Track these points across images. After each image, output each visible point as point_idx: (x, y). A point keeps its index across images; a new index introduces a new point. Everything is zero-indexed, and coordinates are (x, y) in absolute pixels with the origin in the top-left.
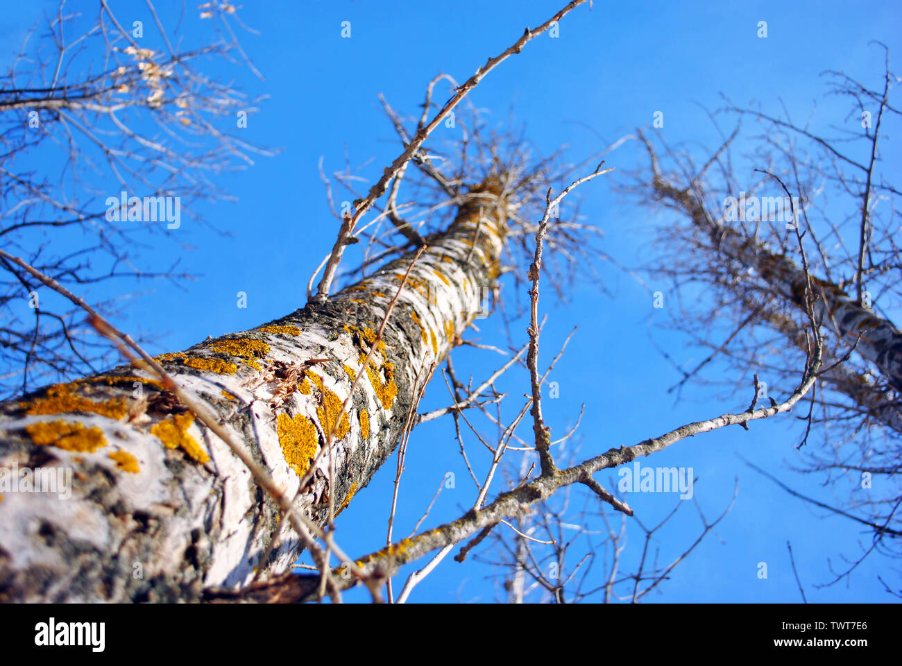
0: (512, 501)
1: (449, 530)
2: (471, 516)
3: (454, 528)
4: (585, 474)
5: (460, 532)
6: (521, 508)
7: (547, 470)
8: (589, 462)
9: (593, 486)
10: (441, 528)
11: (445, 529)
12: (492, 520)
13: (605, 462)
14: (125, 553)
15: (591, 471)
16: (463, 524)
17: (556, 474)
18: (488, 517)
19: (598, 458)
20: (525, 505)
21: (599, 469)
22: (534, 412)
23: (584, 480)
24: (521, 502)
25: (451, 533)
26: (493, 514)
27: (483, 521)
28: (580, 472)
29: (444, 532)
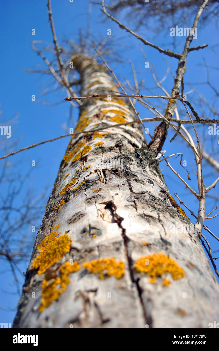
0: (180, 70)
1: (176, 87)
2: (176, 81)
3: (176, 86)
4: (188, 49)
5: (178, 85)
6: (184, 69)
7: (179, 57)
8: (186, 45)
9: (193, 49)
10: (174, 88)
11: (175, 88)
12: (181, 77)
13: (188, 42)
14: (123, 153)
15: (188, 46)
16: (177, 83)
17: (182, 55)
18: (180, 77)
19: (186, 43)
20: (184, 68)
21: (189, 45)
22: (161, 51)
23: (189, 50)
24: (182, 68)
25: (177, 87)
26: (180, 76)
27: (180, 79)
28: (186, 50)
29: (175, 89)
